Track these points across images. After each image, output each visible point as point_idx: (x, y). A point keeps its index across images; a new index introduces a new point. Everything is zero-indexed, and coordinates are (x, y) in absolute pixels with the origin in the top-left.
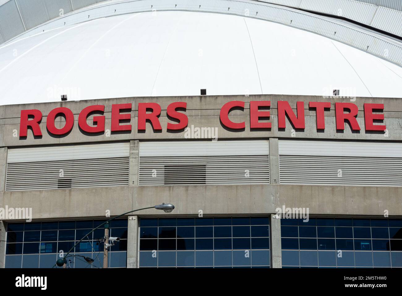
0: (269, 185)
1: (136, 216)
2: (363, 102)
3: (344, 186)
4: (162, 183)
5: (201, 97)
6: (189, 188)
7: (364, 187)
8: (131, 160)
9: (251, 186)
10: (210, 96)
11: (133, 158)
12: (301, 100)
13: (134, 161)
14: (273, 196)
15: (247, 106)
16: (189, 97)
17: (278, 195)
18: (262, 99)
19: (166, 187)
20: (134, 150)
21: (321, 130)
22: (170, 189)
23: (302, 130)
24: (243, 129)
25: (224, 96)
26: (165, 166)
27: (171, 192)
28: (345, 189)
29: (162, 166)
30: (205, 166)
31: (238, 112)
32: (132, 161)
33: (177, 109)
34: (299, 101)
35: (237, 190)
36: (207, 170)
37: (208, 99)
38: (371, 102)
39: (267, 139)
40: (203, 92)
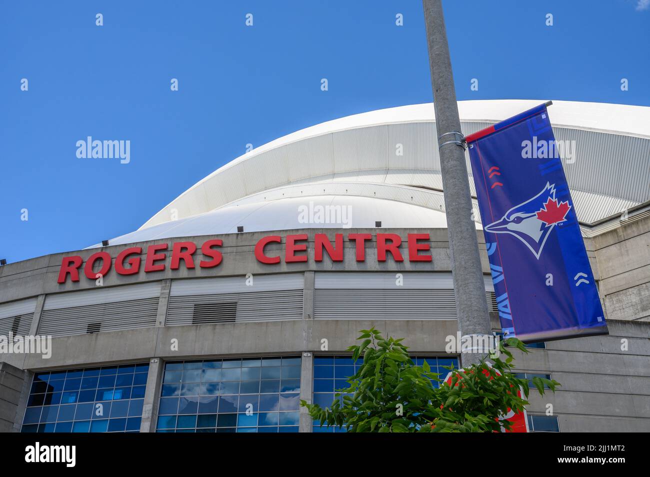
0: (301, 321)
1: (159, 359)
2: (408, 232)
3: (385, 321)
4: (190, 323)
5: (238, 234)
6: (217, 327)
7: (408, 321)
8: (160, 299)
9: (282, 322)
10: (246, 233)
11: (163, 298)
12: (340, 233)
13: (163, 301)
14: (305, 332)
15: (284, 241)
16: (226, 235)
17: (310, 331)
18: (300, 233)
19: (192, 326)
20: (165, 289)
21: (361, 261)
22: (196, 330)
23: (341, 261)
24: (278, 263)
25: (261, 232)
26: (195, 305)
27: (198, 331)
28: (385, 323)
29: (192, 305)
30: (236, 303)
31: (274, 246)
32: (161, 301)
33: (211, 247)
34: (339, 233)
35: (267, 326)
36: (239, 308)
37: (244, 236)
38: (416, 232)
39: (303, 272)
40: (240, 229)
